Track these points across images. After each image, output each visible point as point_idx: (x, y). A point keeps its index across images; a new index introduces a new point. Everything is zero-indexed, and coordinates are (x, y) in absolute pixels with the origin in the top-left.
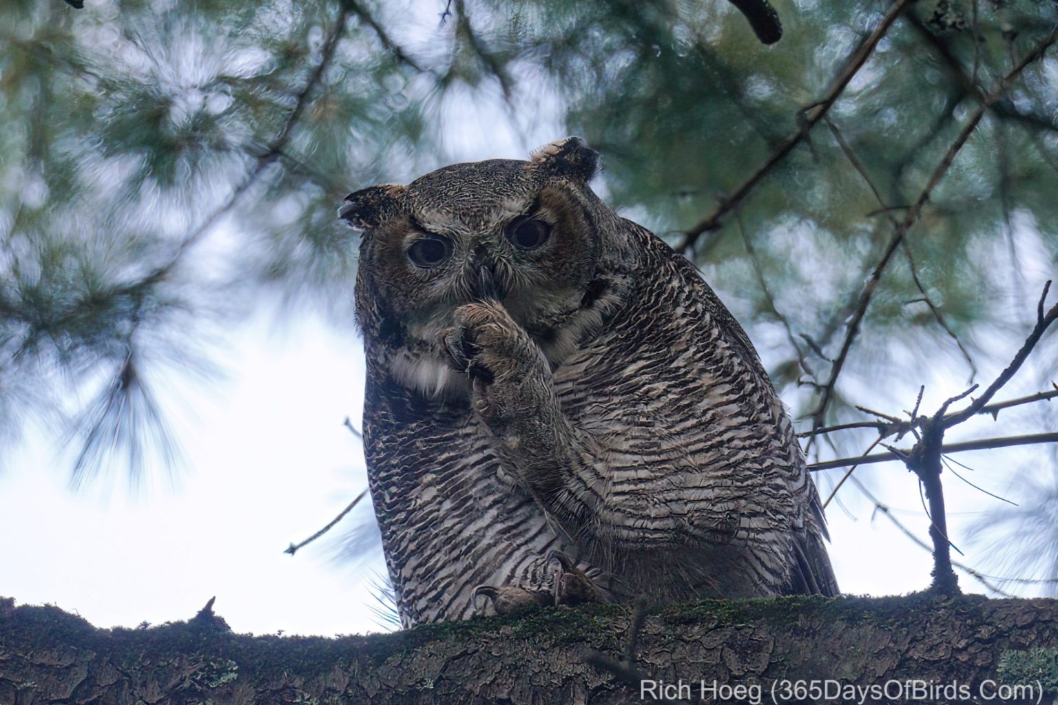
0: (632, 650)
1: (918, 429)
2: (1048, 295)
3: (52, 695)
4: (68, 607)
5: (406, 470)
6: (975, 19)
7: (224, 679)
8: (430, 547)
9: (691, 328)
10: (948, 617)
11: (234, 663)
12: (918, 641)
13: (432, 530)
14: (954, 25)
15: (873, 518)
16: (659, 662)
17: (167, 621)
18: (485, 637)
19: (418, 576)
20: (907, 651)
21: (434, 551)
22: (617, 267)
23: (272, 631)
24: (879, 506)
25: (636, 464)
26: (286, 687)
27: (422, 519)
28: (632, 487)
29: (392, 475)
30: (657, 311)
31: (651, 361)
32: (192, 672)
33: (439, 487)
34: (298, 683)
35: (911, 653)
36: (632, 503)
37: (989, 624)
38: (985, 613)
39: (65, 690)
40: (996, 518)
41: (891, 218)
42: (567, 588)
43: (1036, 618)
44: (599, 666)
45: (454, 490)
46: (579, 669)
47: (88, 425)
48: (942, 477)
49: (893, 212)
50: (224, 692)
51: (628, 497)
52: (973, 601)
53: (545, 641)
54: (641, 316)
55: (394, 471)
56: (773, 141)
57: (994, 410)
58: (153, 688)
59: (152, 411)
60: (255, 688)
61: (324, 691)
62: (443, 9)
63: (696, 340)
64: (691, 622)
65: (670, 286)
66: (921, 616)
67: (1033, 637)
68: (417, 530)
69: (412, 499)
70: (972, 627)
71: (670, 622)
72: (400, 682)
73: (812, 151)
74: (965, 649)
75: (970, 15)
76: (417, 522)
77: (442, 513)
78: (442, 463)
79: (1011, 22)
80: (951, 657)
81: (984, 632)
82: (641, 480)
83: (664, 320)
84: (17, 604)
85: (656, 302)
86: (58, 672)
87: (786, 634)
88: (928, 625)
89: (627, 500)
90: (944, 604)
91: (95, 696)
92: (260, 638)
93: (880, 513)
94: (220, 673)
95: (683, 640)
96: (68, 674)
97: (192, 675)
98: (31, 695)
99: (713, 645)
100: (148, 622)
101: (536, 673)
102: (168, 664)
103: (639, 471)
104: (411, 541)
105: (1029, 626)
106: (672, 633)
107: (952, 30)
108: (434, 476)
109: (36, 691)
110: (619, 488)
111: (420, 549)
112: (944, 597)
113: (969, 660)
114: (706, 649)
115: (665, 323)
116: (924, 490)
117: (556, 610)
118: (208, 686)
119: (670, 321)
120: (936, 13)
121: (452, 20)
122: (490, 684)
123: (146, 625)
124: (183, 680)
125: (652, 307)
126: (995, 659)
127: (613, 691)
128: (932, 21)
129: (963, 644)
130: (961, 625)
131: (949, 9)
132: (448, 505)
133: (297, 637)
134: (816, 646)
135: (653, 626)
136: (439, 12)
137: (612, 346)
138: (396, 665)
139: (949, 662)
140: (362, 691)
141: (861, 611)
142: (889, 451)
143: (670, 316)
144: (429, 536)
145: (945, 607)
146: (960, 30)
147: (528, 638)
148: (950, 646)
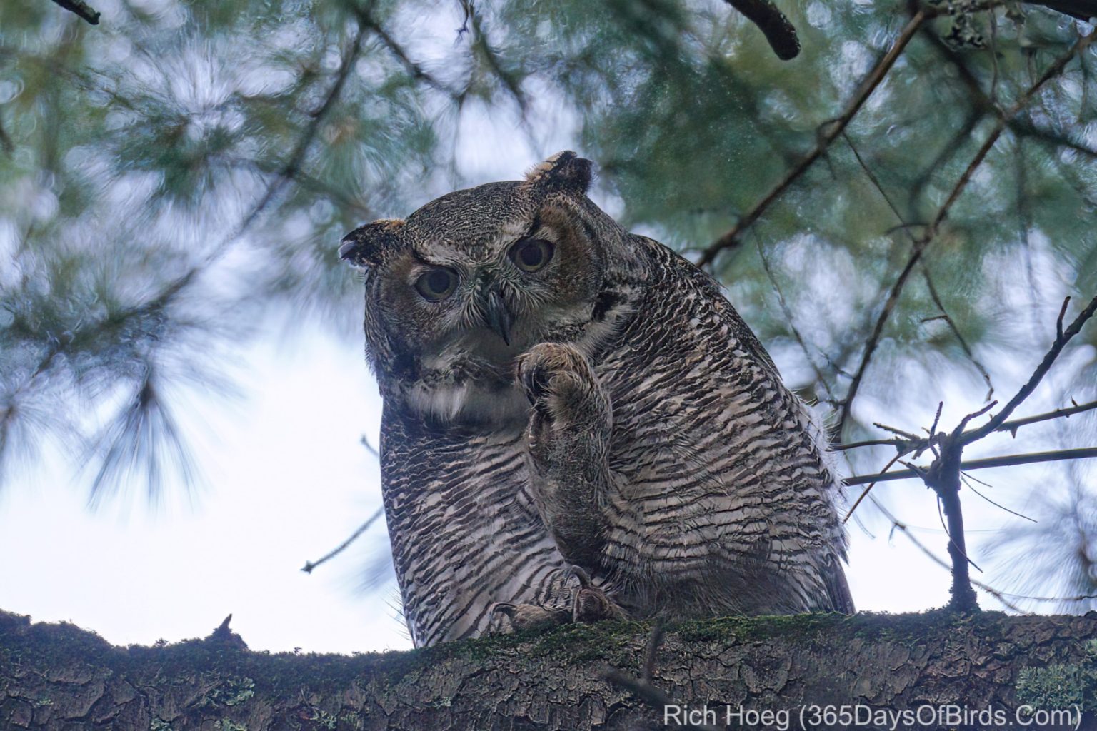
0: (650, 667)
1: (937, 446)
2: (1067, 311)
3: (69, 713)
4: (85, 624)
5: (414, 478)
6: (993, 36)
7: (240, 697)
8: (430, 551)
9: (706, 338)
10: (967, 633)
11: (251, 680)
12: (936, 658)
13: (433, 534)
14: (972, 40)
15: (891, 536)
16: (677, 679)
17: (183, 638)
18: (503, 655)
19: (418, 579)
20: (927, 666)
21: (434, 555)
22: (624, 278)
23: (289, 649)
24: (897, 524)
25: (666, 492)
26: (303, 704)
27: (425, 524)
28: (663, 516)
29: (401, 483)
30: (672, 323)
31: (665, 374)
32: (208, 690)
33: (444, 494)
34: (315, 700)
35: (929, 671)
36: (665, 532)
37: (1008, 641)
38: (1003, 630)
39: (82, 708)
40: (1012, 535)
41: (909, 235)
42: (585, 605)
43: (1055, 635)
44: (616, 683)
45: (458, 496)
46: (597, 687)
47: (107, 445)
48: (960, 494)
49: (912, 230)
50: (241, 709)
51: (660, 526)
52: (992, 618)
53: (563, 658)
54: (656, 328)
55: (403, 479)
56: (790, 158)
57: (1013, 427)
58: (170, 706)
59: (170, 429)
60: (271, 705)
61: (342, 709)
62: (460, 26)
63: (711, 350)
64: (709, 639)
65: (686, 299)
66: (940, 633)
67: (1052, 654)
68: (419, 535)
69: (417, 505)
70: (991, 644)
71: (688, 639)
72: (417, 701)
73: (831, 168)
74: (984, 666)
75: (989, 31)
76: (420, 526)
77: (445, 518)
78: (449, 471)
79: (1030, 39)
80: (970, 674)
81: (1003, 649)
82: (671, 508)
83: (678, 332)
84: (33, 622)
85: (671, 314)
86: (75, 691)
87: (805, 651)
88: (947, 641)
89: (659, 529)
90: (962, 621)
91: (112, 714)
92: (276, 656)
93: (897, 531)
94: (236, 690)
95: (701, 657)
96: (85, 691)
97: (208, 693)
98: (47, 714)
99: (731, 662)
100: (165, 639)
101: (555, 691)
102: (185, 682)
103: (669, 499)
104: (414, 544)
105: (1048, 643)
106: (690, 650)
107: (971, 46)
108: (441, 483)
109: (52, 709)
110: (651, 518)
111: (421, 553)
112: (963, 614)
113: (988, 676)
114: (725, 666)
115: (679, 334)
116: (942, 507)
117: (574, 628)
118: (224, 703)
119: (684, 332)
120: (954, 29)
121: (469, 37)
122: (508, 702)
123: (162, 642)
124: (199, 698)
125: (666, 319)
126: (1014, 676)
127: (631, 708)
128: (950, 37)
129: (981, 661)
130: (980, 642)
131: (967, 25)
132: (451, 510)
133: (314, 655)
134: (835, 663)
135: (671, 643)
136: (457, 28)
137: (627, 360)
138: (413, 682)
139: (967, 680)
140: (379, 709)
141: (879, 629)
142: (907, 468)
143: (685, 327)
144: (430, 539)
145: (963, 625)
146: (979, 46)
147: (546, 656)
148: (968, 663)
